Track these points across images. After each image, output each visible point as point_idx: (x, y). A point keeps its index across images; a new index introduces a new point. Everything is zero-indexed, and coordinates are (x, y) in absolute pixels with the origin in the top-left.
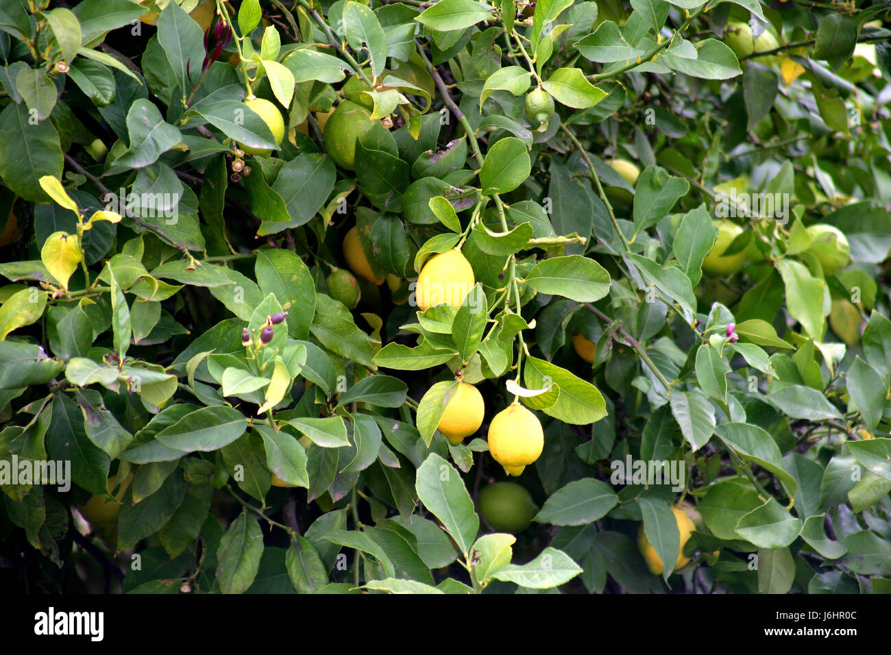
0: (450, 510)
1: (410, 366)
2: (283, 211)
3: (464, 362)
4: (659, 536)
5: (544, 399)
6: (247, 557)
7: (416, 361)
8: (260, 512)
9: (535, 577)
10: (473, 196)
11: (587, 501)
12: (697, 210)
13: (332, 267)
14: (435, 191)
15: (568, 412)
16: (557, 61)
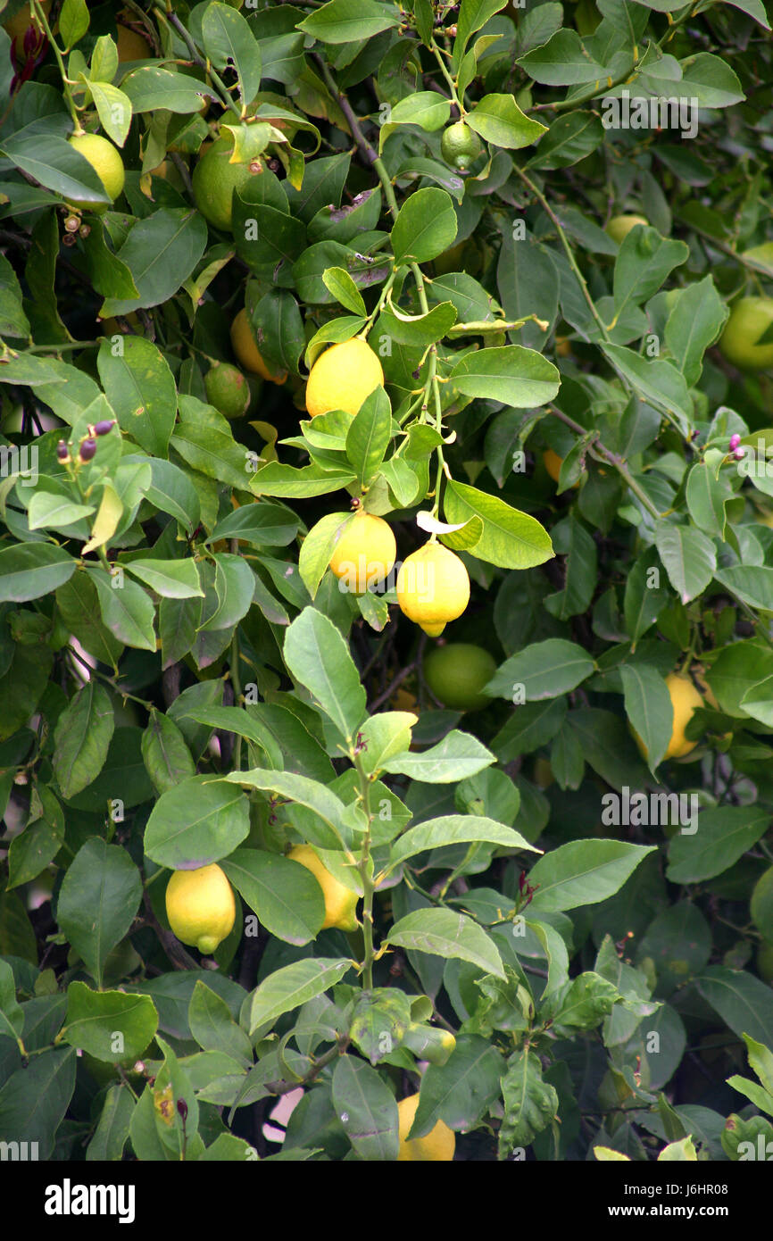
0: (328, 681)
1: (296, 492)
2: (130, 284)
3: (363, 487)
4: (646, 713)
5: (465, 536)
6: (92, 740)
7: (304, 486)
8: (112, 681)
9: (434, 768)
10: (385, 268)
11: (551, 669)
12: (700, 283)
13: (211, 360)
14: (335, 260)
15: (501, 552)
16: (508, 84)
